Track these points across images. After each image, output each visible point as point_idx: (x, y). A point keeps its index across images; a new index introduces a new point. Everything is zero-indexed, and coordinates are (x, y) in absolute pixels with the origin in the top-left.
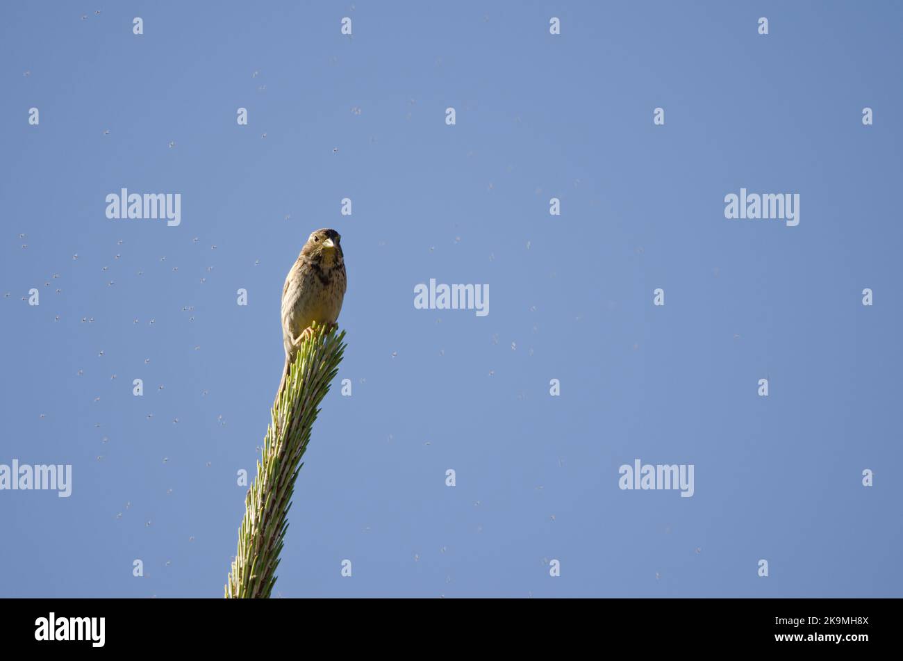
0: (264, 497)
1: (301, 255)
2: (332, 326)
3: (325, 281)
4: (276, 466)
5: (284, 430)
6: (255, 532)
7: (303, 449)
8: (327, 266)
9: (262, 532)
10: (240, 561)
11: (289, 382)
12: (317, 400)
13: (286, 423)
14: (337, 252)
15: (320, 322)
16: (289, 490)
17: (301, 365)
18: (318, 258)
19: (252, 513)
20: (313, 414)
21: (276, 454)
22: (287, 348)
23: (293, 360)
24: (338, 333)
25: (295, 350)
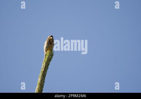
0: (41, 77)
1: (47, 40)
2: (52, 51)
3: (51, 44)
4: (43, 72)
5: (44, 67)
6: (40, 82)
7: (47, 70)
8: (51, 41)
9: (41, 82)
10: (38, 87)
11: (45, 59)
12: (49, 62)
13: (45, 66)
14: (53, 39)
15: (50, 50)
16: (45, 76)
17: (47, 57)
18: (50, 40)
19: (39, 80)
20: (49, 64)
21: (43, 70)
22: (45, 54)
23: (46, 56)
24: (53, 52)
25: (46, 54)
